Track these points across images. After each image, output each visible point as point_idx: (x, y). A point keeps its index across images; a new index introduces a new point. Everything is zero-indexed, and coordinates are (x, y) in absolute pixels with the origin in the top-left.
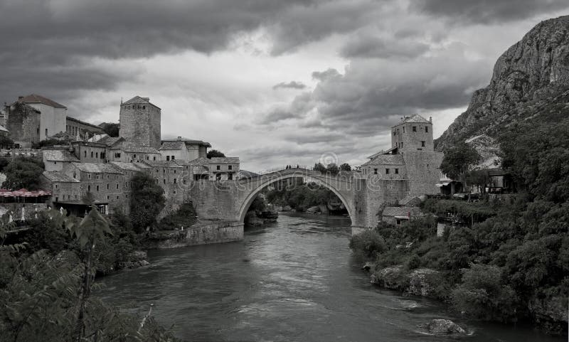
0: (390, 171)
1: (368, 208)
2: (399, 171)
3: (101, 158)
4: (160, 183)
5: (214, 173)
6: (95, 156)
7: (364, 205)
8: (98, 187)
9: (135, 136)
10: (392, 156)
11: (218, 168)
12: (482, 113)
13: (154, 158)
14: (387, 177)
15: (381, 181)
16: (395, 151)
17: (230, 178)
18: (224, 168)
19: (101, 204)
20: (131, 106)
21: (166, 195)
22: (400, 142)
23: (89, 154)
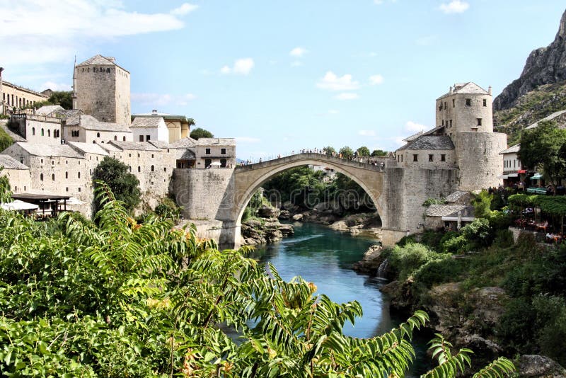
0: (434, 157)
1: (404, 205)
2: (446, 158)
3: (55, 136)
4: (134, 171)
5: (202, 158)
6: (46, 133)
7: (399, 202)
8: (53, 175)
9: (97, 109)
10: (437, 138)
11: (208, 151)
12: (541, 80)
13: (124, 138)
14: (430, 166)
15: (422, 170)
16: (440, 132)
17: (223, 165)
18: (216, 152)
19: (60, 199)
20: (91, 67)
21: (142, 187)
22: (448, 120)
23: (38, 132)
